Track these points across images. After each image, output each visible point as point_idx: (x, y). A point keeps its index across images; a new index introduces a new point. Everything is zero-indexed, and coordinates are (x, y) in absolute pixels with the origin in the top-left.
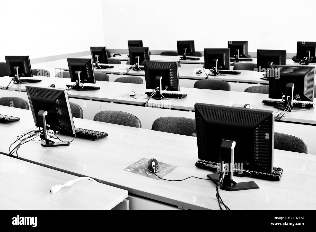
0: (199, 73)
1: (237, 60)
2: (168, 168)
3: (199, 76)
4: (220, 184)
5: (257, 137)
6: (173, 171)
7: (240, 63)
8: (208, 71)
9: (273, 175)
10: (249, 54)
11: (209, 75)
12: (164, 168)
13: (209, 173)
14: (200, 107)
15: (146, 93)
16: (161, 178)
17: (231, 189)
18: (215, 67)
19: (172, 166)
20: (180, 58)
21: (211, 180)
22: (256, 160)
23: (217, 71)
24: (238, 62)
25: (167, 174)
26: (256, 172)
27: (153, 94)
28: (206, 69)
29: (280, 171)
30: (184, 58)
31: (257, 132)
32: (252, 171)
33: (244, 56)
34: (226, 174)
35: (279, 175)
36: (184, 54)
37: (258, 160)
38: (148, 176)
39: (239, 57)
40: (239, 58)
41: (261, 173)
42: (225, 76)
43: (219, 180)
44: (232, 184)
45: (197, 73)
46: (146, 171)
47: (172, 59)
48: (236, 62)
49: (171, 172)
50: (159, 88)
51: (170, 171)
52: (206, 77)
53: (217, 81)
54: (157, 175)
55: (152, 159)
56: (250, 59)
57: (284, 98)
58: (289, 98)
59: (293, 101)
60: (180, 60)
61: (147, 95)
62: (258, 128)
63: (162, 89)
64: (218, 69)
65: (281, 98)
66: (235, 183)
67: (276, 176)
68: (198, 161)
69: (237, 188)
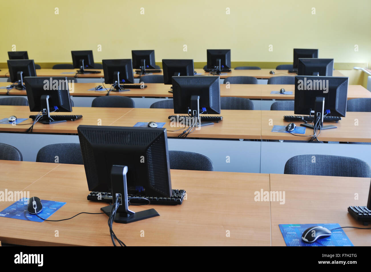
0: (99, 88)
1: (144, 72)
2: (53, 206)
3: (98, 93)
4: (113, 217)
5: (151, 159)
6: (60, 210)
7: (147, 75)
8: (109, 86)
9: (174, 199)
10: (156, 64)
11: (110, 90)
12: (48, 206)
13: (103, 206)
14: (84, 130)
15: (31, 117)
16: (44, 220)
17: (127, 221)
18: (116, 82)
19: (59, 204)
20: (77, 72)
21: (105, 214)
22: (151, 184)
23: (119, 86)
24: (144, 74)
25: (51, 213)
26: (156, 198)
27: (39, 117)
28: (106, 83)
29: (182, 194)
30: (82, 72)
31: (149, 153)
32: (152, 198)
33: (151, 67)
34: (120, 205)
35: (181, 198)
36: (81, 67)
37: (154, 184)
38: (28, 220)
39: (146, 68)
40: (145, 70)
41: (161, 198)
42: (129, 90)
43: (112, 212)
44: (129, 215)
45: (97, 89)
46: (25, 213)
47: (67, 73)
48: (142, 74)
49: (58, 210)
50: (46, 109)
51: (55, 210)
52: (107, 93)
53: (119, 97)
54: (39, 217)
55: (33, 197)
56: (158, 70)
57: (190, 113)
58: (195, 112)
59: (200, 115)
60: (76, 74)
61: (31, 119)
62: (150, 149)
63: (51, 111)
64: (120, 83)
65: (187, 113)
66: (131, 214)
67: (177, 199)
68: (91, 194)
69: (134, 219)
